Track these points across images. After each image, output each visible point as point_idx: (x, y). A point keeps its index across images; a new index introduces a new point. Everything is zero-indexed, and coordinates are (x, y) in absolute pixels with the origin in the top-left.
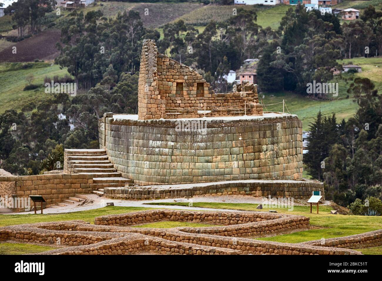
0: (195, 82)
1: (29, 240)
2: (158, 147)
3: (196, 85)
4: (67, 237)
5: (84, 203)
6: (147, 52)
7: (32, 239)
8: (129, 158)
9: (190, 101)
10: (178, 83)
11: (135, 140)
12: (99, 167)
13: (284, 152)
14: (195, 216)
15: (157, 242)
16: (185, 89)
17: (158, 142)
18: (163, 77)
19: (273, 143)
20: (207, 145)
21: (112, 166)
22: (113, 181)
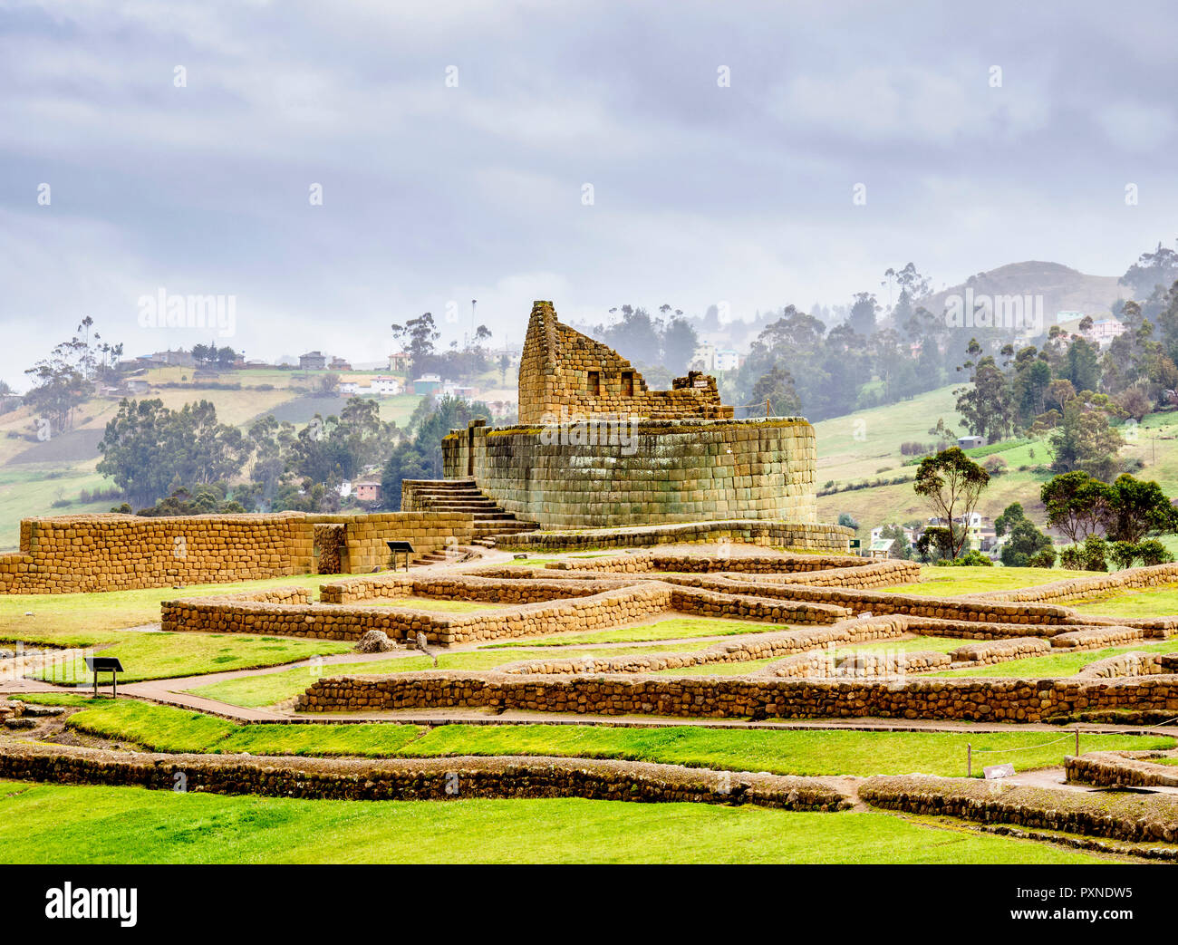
0: (618, 371)
1: (452, 596)
2: (586, 467)
3: (619, 375)
4: (525, 590)
5: (466, 558)
6: (542, 320)
7: (458, 594)
8: (530, 488)
9: (610, 403)
10: (590, 373)
11: (542, 458)
12: (473, 505)
13: (796, 475)
14: (711, 564)
15: (697, 596)
16: (601, 382)
17: (587, 458)
18: (568, 362)
19: (780, 461)
20: (673, 462)
21: (495, 504)
22: (507, 526)
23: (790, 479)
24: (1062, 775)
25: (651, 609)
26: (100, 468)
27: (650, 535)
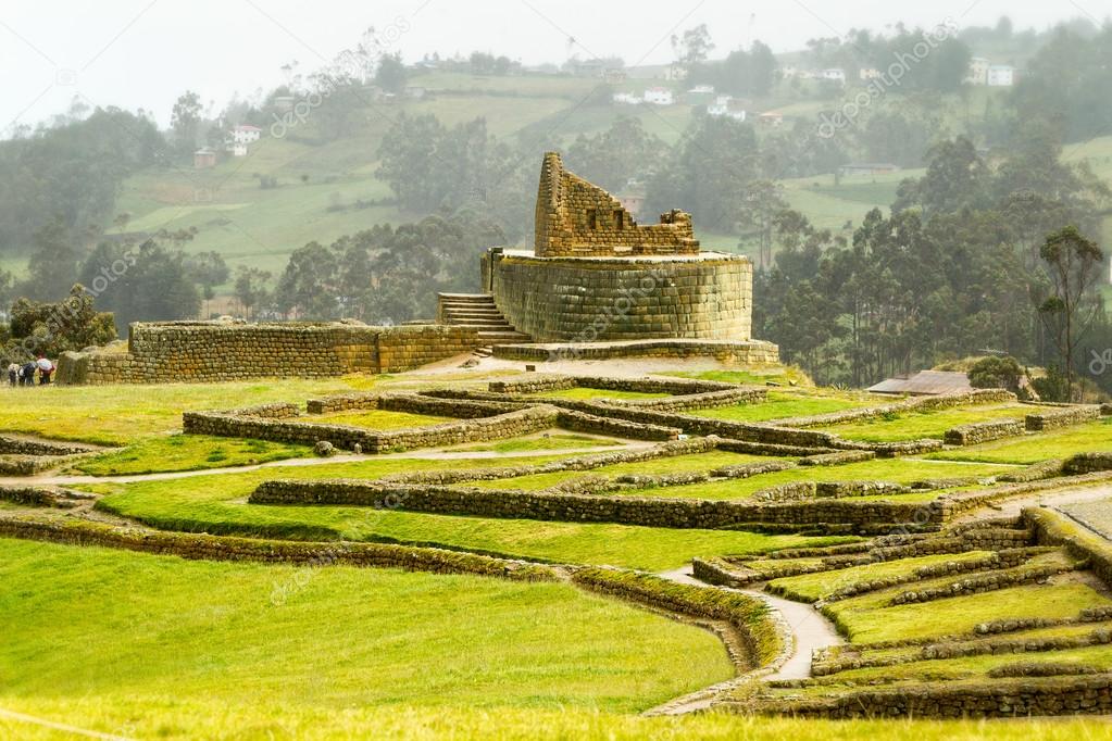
0: (611, 209)
2: (565, 293)
3: (612, 213)
5: (467, 363)
12: (487, 317)
13: (729, 303)
16: (597, 218)
18: (570, 202)
19: (715, 292)
21: (502, 318)
22: (505, 337)
23: (723, 306)
24: (690, 570)
25: (541, 425)
26: (378, 175)
27: (606, 350)
